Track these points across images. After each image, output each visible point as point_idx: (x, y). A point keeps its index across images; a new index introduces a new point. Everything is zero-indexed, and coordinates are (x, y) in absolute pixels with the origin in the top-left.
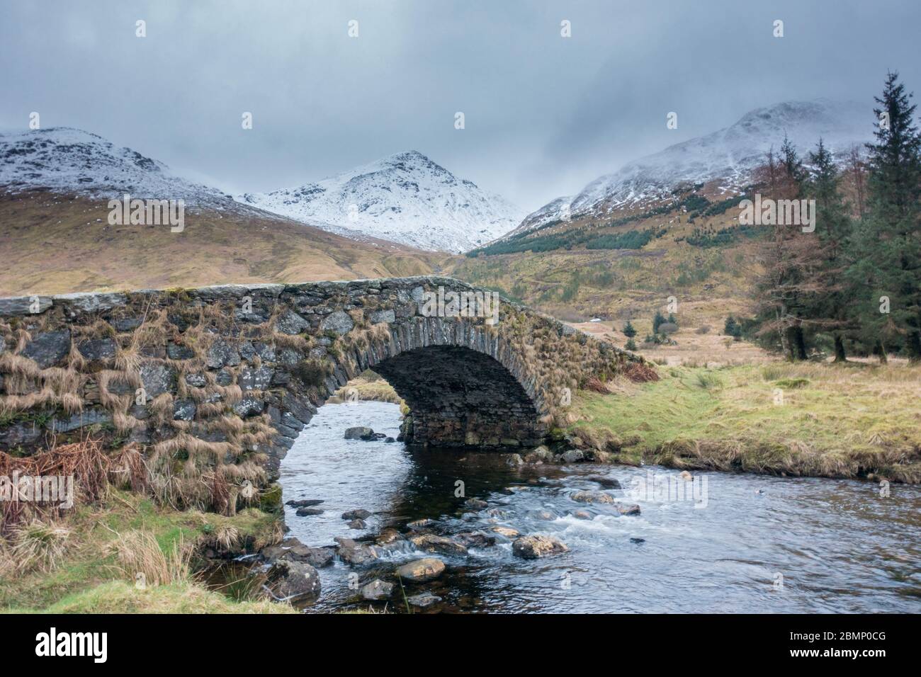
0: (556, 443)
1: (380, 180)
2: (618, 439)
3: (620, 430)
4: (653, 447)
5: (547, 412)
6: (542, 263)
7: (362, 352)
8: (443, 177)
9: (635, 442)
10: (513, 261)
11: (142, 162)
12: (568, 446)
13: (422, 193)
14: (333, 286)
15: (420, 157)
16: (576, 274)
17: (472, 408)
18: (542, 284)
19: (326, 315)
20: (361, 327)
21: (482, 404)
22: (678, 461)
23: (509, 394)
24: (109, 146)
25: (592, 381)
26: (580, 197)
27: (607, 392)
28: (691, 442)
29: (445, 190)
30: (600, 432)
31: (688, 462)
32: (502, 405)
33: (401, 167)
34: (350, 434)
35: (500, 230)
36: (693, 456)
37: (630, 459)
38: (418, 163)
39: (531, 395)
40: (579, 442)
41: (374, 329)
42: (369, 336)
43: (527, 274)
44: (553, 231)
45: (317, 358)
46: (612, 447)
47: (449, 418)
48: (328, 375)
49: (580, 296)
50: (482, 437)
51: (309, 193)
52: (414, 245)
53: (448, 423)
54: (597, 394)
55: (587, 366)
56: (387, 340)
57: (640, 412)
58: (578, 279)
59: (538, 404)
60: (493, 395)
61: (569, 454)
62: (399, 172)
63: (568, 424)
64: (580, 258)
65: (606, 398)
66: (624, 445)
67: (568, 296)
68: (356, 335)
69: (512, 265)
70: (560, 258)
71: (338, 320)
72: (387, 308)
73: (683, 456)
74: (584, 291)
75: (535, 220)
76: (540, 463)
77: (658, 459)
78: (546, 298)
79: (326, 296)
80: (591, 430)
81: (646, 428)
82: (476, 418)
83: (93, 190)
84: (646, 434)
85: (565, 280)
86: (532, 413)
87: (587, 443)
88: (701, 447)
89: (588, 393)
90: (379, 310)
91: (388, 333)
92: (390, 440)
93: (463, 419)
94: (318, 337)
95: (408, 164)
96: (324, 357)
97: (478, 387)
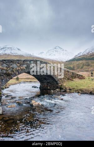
0: (61, 89)
1: (52, 51)
2: (71, 88)
3: (72, 87)
4: (77, 89)
5: (60, 83)
6: (78, 63)
7: (19, 71)
8: (62, 50)
9: (74, 89)
10: (73, 62)
11: (19, 49)
12: (63, 89)
13: (59, 52)
14: (13, 60)
15: (58, 47)
16: (83, 64)
17: (49, 83)
18: (77, 66)
19: (12, 65)
20: (19, 67)
21: (50, 82)
22: (80, 92)
23: (53, 80)
24: (14, 47)
25: (70, 79)
26: (84, 52)
27: (73, 80)
28: (83, 89)
29: (62, 52)
30: (68, 87)
31: (82, 92)
32: (53, 82)
33: (55, 48)
34: (33, 87)
35: (71, 58)
36: (83, 91)
37: (72, 91)
38: (58, 48)
39: (57, 81)
40: (64, 88)
41: (22, 68)
42: (21, 69)
43: (75, 64)
44: (79, 57)
45: (10, 72)
46: (70, 89)
47: (45, 84)
48: (12, 75)
49: (84, 68)
50: (50, 87)
51: (42, 53)
52: (57, 60)
53: (45, 85)
54: (71, 81)
55: (70, 76)
56: (25, 69)
57: (77, 84)
58: (83, 65)
59: (58, 82)
60: (51, 80)
61: (62, 90)
62: (55, 49)
63: (64, 85)
64: (84, 62)
65: (72, 82)
66: (72, 89)
67: (82, 68)
68: (18, 68)
69: (73, 63)
70: (81, 62)
71: (14, 66)
72: (25, 64)
73: (81, 91)
74: (84, 67)
75: (77, 56)
76: (57, 92)
77: (77, 92)
78: (78, 68)
79: (11, 62)
80: (67, 86)
81: (77, 86)
82: (49, 84)
83: (12, 54)
84: (76, 87)
85: (81, 65)
86: (57, 84)
87: (66, 88)
88: (85, 90)
89: (69, 81)
90: (23, 64)
91: (25, 68)
92: (38, 88)
93: (48, 84)
94: (10, 68)
95: (56, 48)
96: (11, 72)
97: (48, 79)
